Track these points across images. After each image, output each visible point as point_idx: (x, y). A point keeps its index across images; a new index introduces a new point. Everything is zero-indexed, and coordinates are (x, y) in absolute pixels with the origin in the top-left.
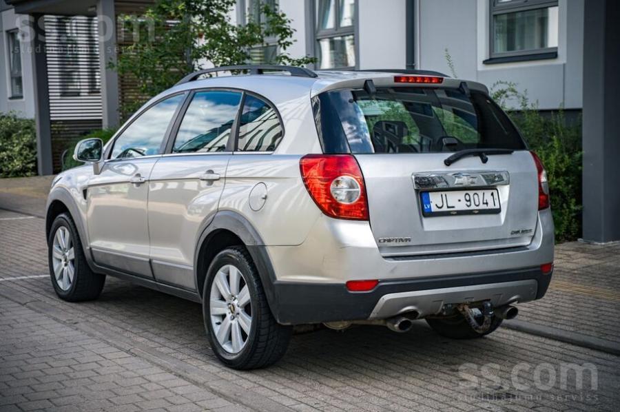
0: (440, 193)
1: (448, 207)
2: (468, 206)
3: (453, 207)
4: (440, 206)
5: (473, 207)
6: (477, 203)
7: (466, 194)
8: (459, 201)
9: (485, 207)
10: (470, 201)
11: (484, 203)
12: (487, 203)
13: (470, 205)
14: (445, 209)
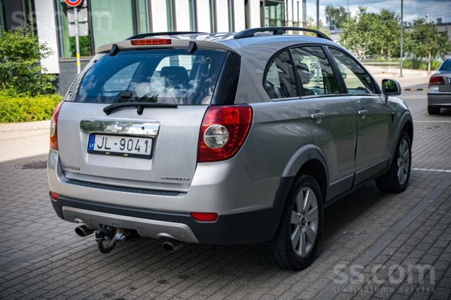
0: (103, 136)
1: (106, 148)
2: (121, 149)
3: (109, 149)
4: (100, 146)
5: (126, 151)
6: (130, 148)
7: (123, 139)
8: (116, 144)
9: (136, 152)
10: (124, 145)
11: (136, 149)
12: (139, 149)
13: (123, 149)
14: (103, 149)
